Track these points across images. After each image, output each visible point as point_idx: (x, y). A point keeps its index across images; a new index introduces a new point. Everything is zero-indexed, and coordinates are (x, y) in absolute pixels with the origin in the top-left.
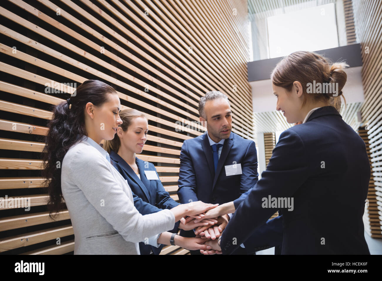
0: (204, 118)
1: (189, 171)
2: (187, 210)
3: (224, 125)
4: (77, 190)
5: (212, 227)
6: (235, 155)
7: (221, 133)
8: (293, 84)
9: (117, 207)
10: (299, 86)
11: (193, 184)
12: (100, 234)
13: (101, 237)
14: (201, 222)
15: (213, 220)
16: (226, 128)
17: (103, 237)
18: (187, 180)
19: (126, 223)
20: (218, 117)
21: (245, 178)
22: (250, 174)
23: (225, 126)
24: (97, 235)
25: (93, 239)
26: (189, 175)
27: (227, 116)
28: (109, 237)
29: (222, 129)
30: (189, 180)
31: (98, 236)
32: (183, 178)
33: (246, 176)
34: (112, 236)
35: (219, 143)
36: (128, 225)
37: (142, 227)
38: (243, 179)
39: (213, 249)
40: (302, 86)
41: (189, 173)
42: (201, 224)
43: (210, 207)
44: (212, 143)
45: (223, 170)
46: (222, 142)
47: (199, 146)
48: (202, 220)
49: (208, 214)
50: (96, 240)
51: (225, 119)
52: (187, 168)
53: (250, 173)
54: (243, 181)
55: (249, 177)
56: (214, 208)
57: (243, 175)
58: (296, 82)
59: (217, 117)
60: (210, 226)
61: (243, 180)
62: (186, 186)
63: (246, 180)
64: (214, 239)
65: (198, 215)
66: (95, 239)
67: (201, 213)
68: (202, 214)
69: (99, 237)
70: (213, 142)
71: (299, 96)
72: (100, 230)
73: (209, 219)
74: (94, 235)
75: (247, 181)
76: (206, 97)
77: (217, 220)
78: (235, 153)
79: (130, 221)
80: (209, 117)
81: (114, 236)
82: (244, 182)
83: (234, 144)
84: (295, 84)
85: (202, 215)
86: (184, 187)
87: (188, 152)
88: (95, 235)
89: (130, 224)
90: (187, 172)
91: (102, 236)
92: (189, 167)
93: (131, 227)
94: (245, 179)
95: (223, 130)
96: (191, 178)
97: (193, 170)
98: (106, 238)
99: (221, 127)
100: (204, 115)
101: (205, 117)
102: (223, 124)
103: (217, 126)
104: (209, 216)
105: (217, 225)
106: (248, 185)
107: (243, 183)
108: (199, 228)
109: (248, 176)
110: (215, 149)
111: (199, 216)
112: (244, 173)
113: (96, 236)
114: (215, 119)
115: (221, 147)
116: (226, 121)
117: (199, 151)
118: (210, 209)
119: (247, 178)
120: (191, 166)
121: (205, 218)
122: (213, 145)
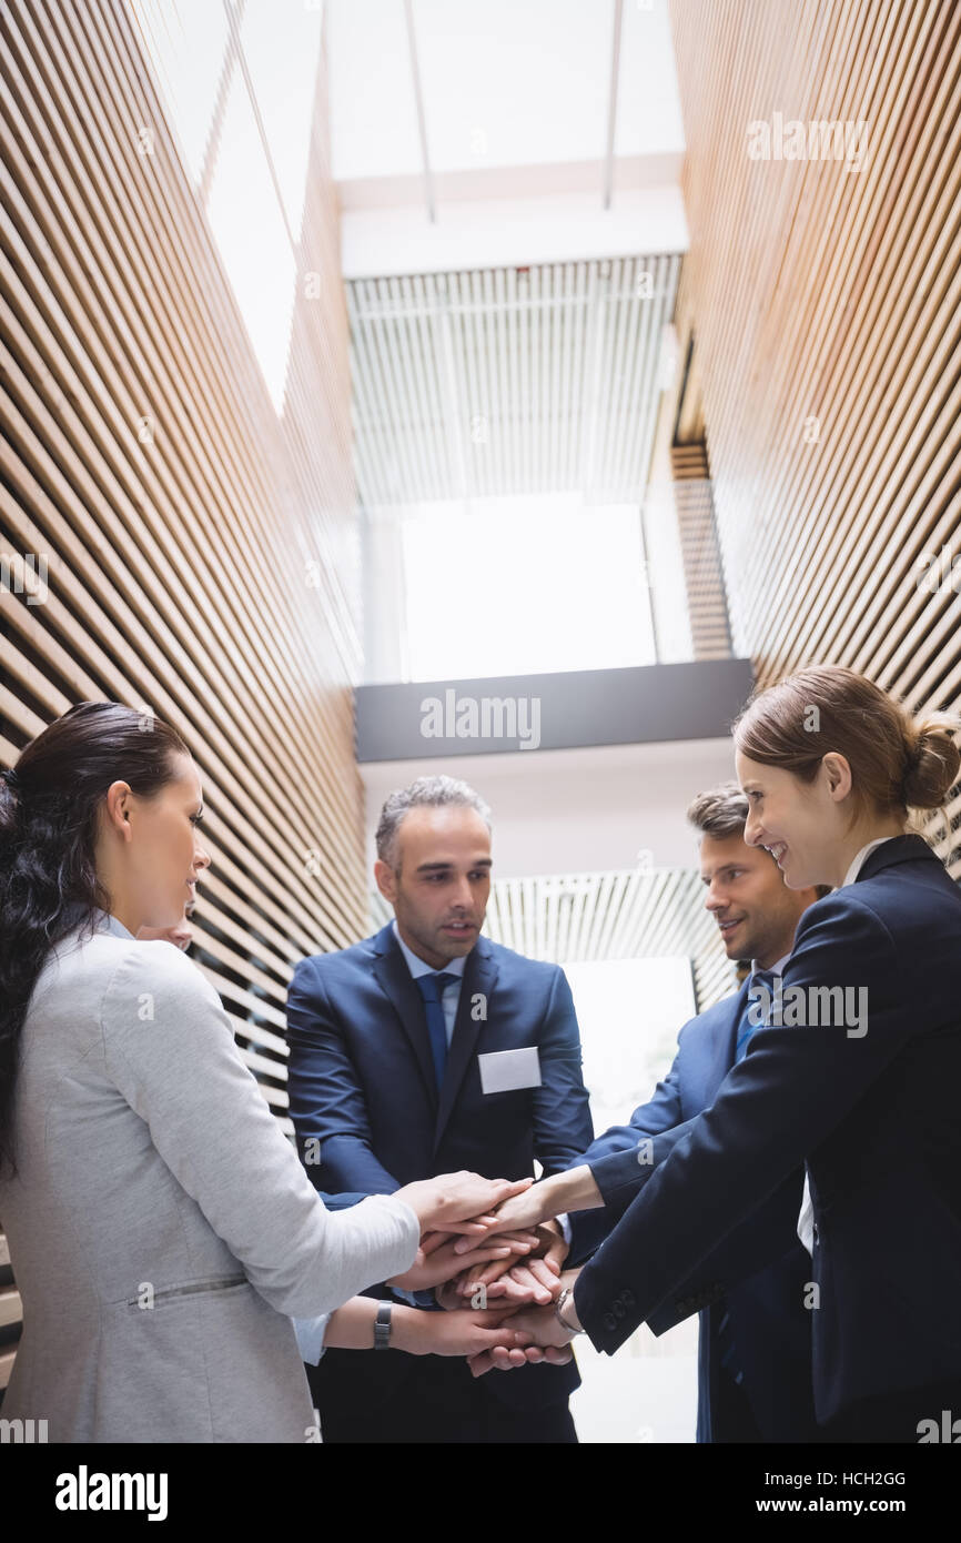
0: (390, 867)
1: (342, 1077)
2: (441, 1201)
3: (458, 907)
4: (117, 1107)
5: (522, 1261)
6: (511, 1015)
7: (442, 933)
8: (821, 758)
9: (268, 1173)
10: (843, 766)
11: (364, 1127)
12: (193, 1283)
13: (195, 1295)
14: (481, 1247)
15: (523, 1237)
16: (462, 916)
17: (202, 1294)
18: (341, 1110)
19: (294, 1233)
20: (441, 874)
21: (553, 1100)
22: (571, 1087)
23: (460, 910)
24: (180, 1285)
25: (167, 1303)
26: (346, 1093)
27: (474, 876)
28: (220, 1296)
29: (450, 918)
30: (349, 1110)
31: (186, 1291)
32: (324, 1104)
33: (558, 1094)
34: (229, 1290)
35: (445, 971)
36: (299, 1244)
37: (341, 1253)
38: (551, 1104)
39: (537, 1342)
40: (851, 769)
41: (341, 1083)
42: (483, 1256)
43: (508, 1190)
44: (418, 969)
45: (473, 1071)
46: (455, 968)
47: (367, 980)
48: (487, 1240)
49: (506, 1213)
50: (179, 1305)
51: (464, 884)
52: (333, 1065)
53: (568, 1083)
54: (549, 1111)
55: (569, 1096)
56: (521, 1192)
57: (544, 1088)
58: (831, 755)
59: (439, 871)
60: (514, 1261)
61: (547, 1107)
62: (342, 1134)
63: (558, 1107)
64: (545, 1299)
65: (473, 1220)
66: (173, 1302)
67: (483, 1211)
68: (486, 1214)
69: (190, 1296)
70: (422, 963)
71: (838, 799)
72: (193, 1265)
73: (507, 1235)
74: (168, 1288)
75: (563, 1112)
76: (413, 793)
77: (537, 1237)
78: (508, 1007)
79: (304, 1229)
80: (410, 868)
81: (234, 1294)
82: (555, 1116)
83: (501, 974)
84: (830, 762)
85: (491, 1220)
86: (336, 1139)
87: (326, 1000)
88: (174, 1286)
89: (303, 1240)
90: (334, 1079)
91: (198, 1289)
92: (339, 1061)
93: (308, 1251)
94: (555, 1104)
95: (448, 922)
96: (351, 1103)
97: (356, 1074)
98: (213, 1297)
99: (446, 911)
100: (391, 856)
101: (394, 864)
102: (456, 902)
103: (434, 905)
104: (510, 1222)
105: (538, 1254)
106: (569, 1125)
107: (548, 1119)
108: (476, 1269)
109: (565, 1093)
110: (430, 994)
111: (477, 1223)
112: (547, 1081)
113: (176, 1290)
114: (429, 878)
115: (449, 984)
116: (465, 892)
117: (370, 1001)
118: (510, 1195)
119: (561, 1099)
120: (344, 1058)
121: (497, 1231)
122: (421, 978)
